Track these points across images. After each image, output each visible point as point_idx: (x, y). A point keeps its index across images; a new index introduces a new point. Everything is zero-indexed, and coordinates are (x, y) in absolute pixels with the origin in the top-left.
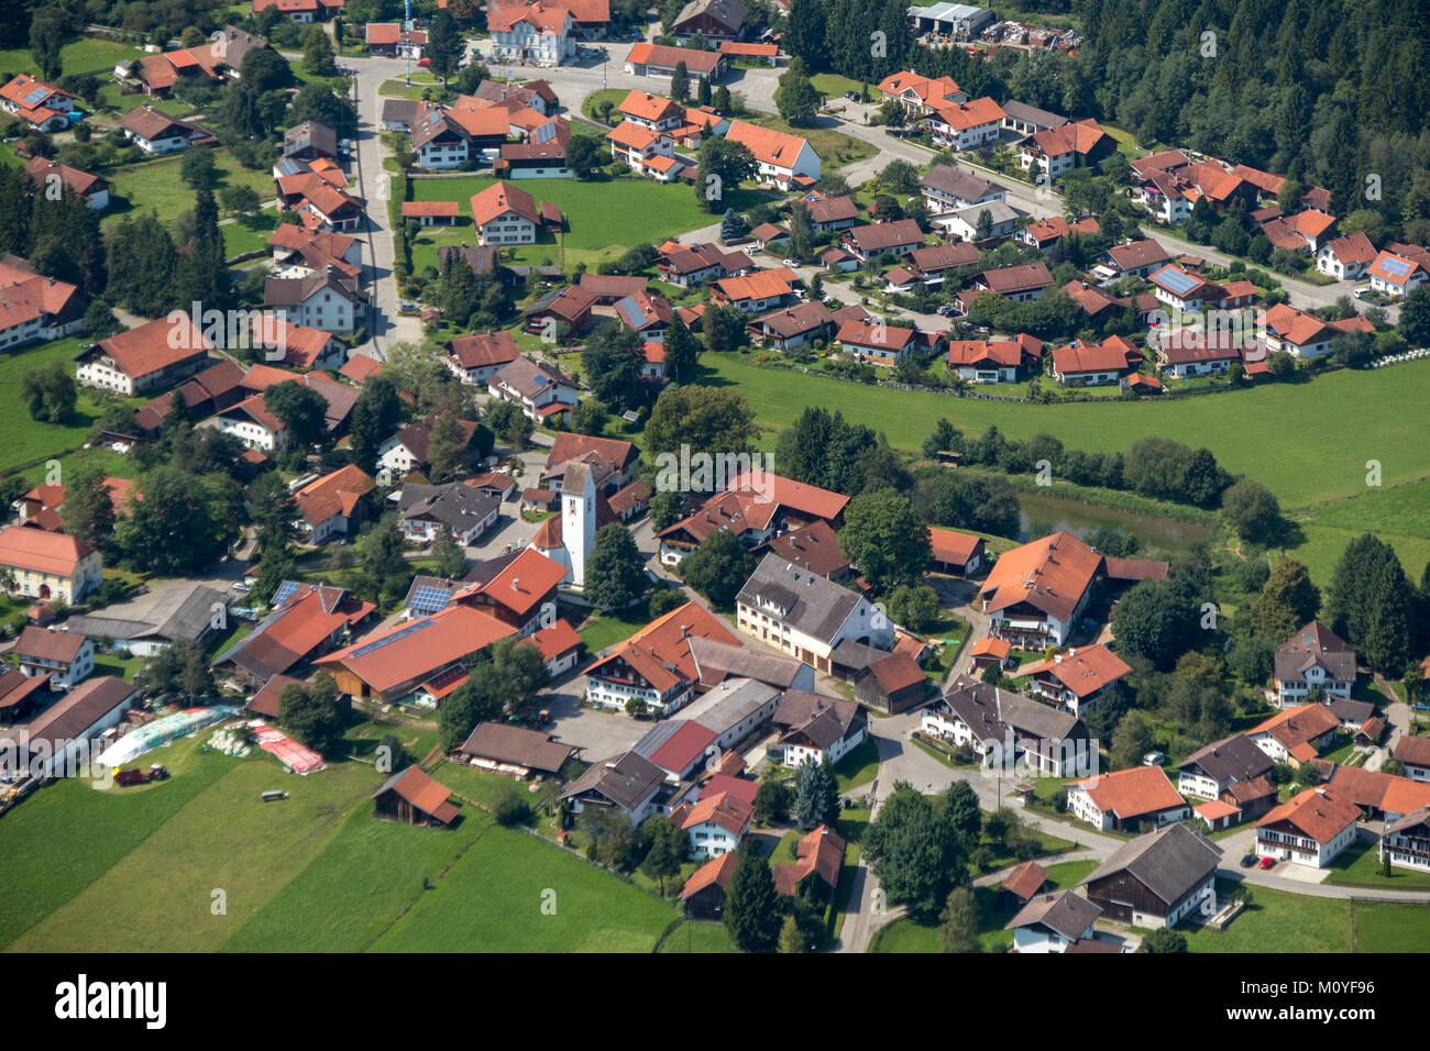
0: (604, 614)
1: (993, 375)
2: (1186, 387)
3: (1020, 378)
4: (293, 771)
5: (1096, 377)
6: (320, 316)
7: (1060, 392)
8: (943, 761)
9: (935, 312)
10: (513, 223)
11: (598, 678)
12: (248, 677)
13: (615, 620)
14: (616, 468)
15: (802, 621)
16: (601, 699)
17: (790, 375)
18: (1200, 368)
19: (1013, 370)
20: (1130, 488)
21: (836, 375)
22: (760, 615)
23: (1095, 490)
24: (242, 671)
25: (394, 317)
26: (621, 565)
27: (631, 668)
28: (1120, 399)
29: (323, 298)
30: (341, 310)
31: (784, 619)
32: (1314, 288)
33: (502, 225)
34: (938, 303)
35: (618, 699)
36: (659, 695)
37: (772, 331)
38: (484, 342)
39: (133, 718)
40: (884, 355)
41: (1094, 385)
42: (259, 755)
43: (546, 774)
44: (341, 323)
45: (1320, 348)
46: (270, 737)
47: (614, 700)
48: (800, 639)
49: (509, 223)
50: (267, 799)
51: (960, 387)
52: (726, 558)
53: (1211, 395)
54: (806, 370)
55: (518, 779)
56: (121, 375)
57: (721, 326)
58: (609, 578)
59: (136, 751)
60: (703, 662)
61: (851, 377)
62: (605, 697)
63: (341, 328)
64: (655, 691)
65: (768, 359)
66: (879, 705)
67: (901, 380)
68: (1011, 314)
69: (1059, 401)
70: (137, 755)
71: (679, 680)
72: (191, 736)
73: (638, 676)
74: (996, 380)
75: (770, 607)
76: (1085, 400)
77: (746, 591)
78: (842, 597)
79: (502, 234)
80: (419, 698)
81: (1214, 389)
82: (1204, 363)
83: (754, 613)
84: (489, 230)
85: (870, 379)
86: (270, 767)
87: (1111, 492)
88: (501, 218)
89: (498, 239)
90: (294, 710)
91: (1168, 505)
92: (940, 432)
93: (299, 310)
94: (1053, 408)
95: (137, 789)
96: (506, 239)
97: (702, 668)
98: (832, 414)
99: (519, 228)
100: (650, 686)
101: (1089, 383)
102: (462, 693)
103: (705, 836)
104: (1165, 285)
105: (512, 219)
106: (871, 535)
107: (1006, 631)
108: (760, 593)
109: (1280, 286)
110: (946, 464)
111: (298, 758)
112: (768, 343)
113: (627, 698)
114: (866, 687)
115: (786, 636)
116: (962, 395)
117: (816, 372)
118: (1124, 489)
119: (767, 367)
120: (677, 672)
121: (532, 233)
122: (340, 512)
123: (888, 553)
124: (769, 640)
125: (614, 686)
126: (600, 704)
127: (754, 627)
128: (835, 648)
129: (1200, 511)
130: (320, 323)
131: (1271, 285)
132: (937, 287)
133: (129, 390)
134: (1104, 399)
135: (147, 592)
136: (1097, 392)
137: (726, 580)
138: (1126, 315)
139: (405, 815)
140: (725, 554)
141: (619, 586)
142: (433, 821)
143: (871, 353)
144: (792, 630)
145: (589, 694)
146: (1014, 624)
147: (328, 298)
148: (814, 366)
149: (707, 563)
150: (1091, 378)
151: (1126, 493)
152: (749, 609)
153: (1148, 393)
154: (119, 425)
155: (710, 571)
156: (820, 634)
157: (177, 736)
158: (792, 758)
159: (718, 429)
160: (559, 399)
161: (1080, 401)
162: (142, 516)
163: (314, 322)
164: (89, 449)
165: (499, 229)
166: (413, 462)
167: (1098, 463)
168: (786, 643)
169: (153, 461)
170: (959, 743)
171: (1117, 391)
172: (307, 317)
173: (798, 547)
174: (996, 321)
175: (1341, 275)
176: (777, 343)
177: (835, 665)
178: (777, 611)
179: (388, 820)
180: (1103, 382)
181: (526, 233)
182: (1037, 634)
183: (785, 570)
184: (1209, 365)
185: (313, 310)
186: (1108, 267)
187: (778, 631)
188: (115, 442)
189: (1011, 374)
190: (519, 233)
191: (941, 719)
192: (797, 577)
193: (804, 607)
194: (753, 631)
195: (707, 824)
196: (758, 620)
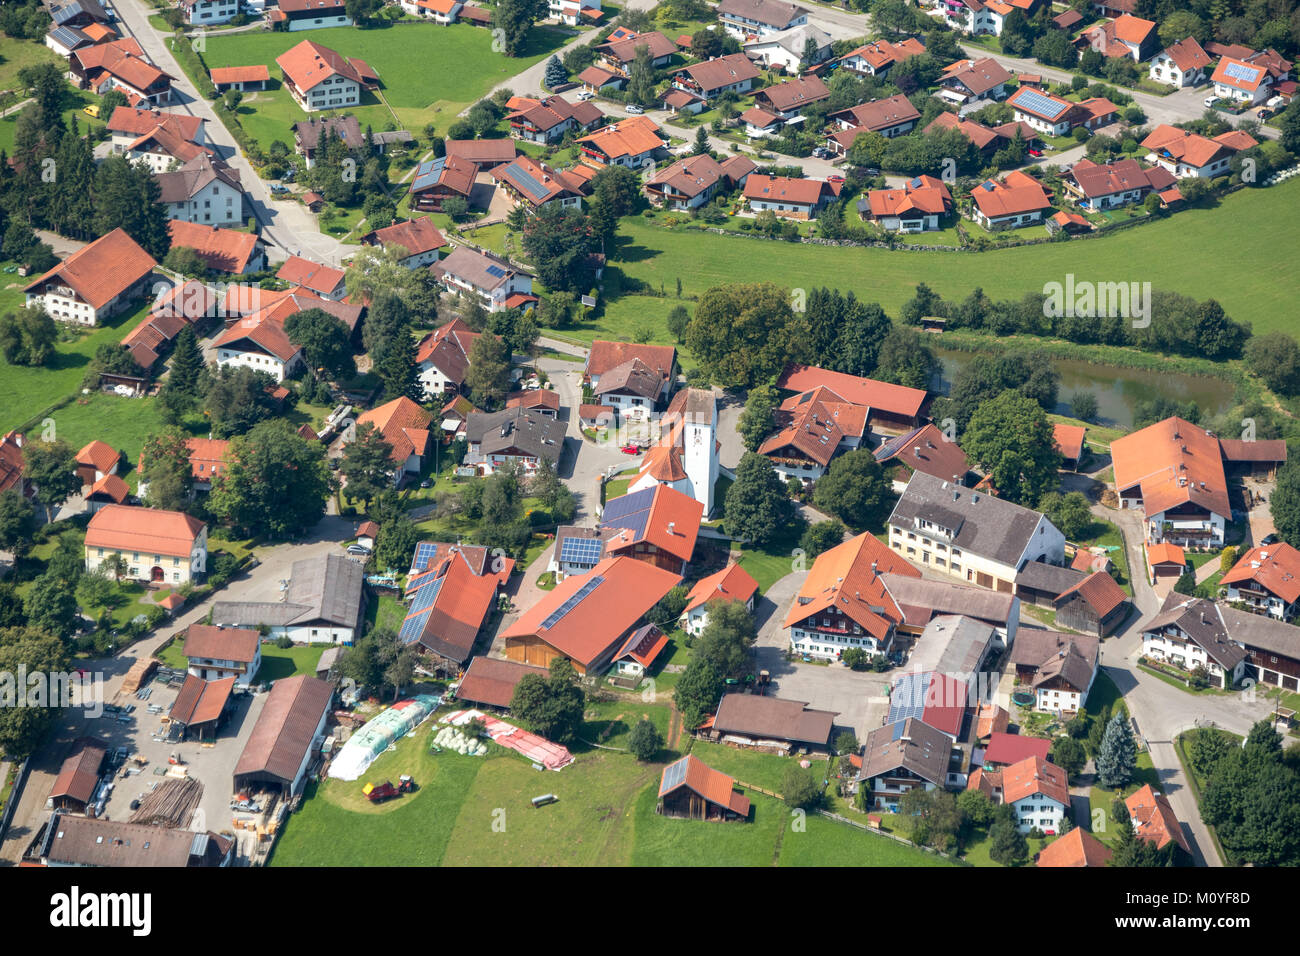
0: (744, 547)
1: (916, 225)
2: (1111, 222)
3: (942, 226)
4: (544, 768)
5: (1020, 218)
6: (207, 210)
7: (991, 237)
8: (1182, 688)
9: (810, 154)
10: (339, 86)
11: (805, 629)
12: (440, 660)
13: (760, 554)
14: (665, 376)
15: (976, 543)
16: (807, 650)
17: (707, 238)
18: (1114, 200)
19: (936, 217)
20: (1131, 344)
21: (756, 235)
22: (920, 538)
23: (1094, 347)
24: (431, 654)
25: (271, 204)
26: (771, 497)
27: (844, 616)
28: (1052, 240)
29: (212, 191)
30: (230, 202)
31: (953, 542)
32: (1158, 99)
33: (327, 88)
34: (812, 145)
35: (826, 649)
36: (874, 642)
37: (674, 190)
38: (407, 230)
39: (340, 720)
40: (795, 210)
41: (1018, 227)
42: (497, 752)
43: (811, 747)
44: (230, 215)
45: (1214, 168)
46: (501, 730)
47: (822, 651)
48: (971, 561)
49: (334, 86)
50: (538, 805)
51: (890, 239)
52: (870, 478)
53: (1136, 229)
54: (722, 231)
55: (781, 753)
56: (82, 306)
57: (625, 191)
58: (756, 512)
59: (367, 759)
60: (903, 601)
61: (772, 236)
62: (811, 647)
63: (230, 221)
64: (871, 639)
65: (678, 222)
66: (1086, 629)
67: (827, 236)
68: (901, 154)
69: (994, 247)
70: (369, 765)
71: (889, 623)
72: (411, 735)
73: (851, 623)
74: (921, 229)
75: (934, 529)
76: (1018, 245)
77: (899, 512)
78: (1018, 515)
79: (327, 98)
80: (623, 666)
81: (1135, 222)
82: (1117, 194)
83: (912, 536)
84: (314, 95)
85: (794, 237)
86: (517, 765)
87: (1112, 349)
88: (326, 82)
89: (324, 103)
90: (536, 702)
91: (1175, 359)
92: (919, 297)
93: (186, 206)
94: (989, 255)
95: (392, 805)
96: (331, 102)
97: (903, 607)
98: (844, 295)
99: (344, 90)
100: (866, 633)
101: (1014, 224)
102: (701, 667)
103: (1032, 809)
104: (1027, 108)
105: (337, 82)
106: (1008, 441)
107: (1169, 533)
108: (918, 515)
109: (1132, 100)
110: (931, 330)
111: (544, 753)
112: (670, 204)
113: (837, 648)
114: (1072, 611)
115: (955, 559)
116: (893, 248)
117: (733, 233)
118: (1125, 345)
119: (680, 231)
120: (884, 616)
121: (356, 94)
122: (413, 453)
123: (1026, 458)
124: (932, 563)
125: (822, 636)
126: (808, 655)
127: (911, 550)
128: (1020, 571)
129: (1212, 365)
130: (208, 217)
131: (1122, 101)
132: (800, 126)
133: (92, 321)
134: (1037, 242)
135: (260, 564)
136: (1028, 234)
137: (868, 502)
138: (1011, 147)
139: (697, 811)
140: (865, 475)
141: (769, 520)
142: (726, 813)
143: (781, 208)
144: (963, 553)
145: (794, 646)
146: (1178, 525)
147: (216, 191)
148: (727, 225)
149: (847, 486)
150: (1015, 220)
151: (1127, 349)
152: (905, 533)
153: (1077, 232)
154: (117, 366)
155: (852, 494)
156: (1001, 557)
157: (397, 737)
158: (1045, 703)
159: (771, 328)
160: (516, 290)
161: (1013, 246)
162: (242, 484)
163: (201, 217)
164: (90, 394)
165: (324, 93)
166: (447, 384)
167: (1097, 322)
168: (955, 566)
169: (185, 408)
170: (1191, 666)
171: (1047, 231)
172: (194, 212)
173: (923, 457)
174: (885, 161)
175: (1179, 82)
176: (679, 203)
177: (1021, 588)
178: (943, 534)
179: (677, 818)
180: (1028, 223)
181: (351, 94)
182: (1202, 534)
183: (940, 489)
184: (1122, 195)
185: (201, 204)
186: (956, 91)
187: (946, 555)
188: (117, 384)
189: (934, 222)
190: (344, 95)
191: (1169, 643)
192: (958, 496)
193: (974, 529)
194: (911, 554)
195: (1033, 796)
196: (918, 543)
